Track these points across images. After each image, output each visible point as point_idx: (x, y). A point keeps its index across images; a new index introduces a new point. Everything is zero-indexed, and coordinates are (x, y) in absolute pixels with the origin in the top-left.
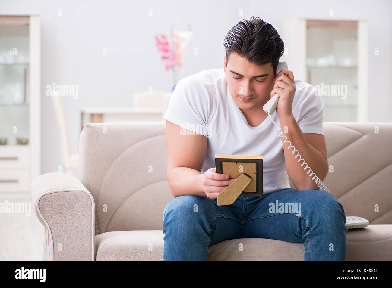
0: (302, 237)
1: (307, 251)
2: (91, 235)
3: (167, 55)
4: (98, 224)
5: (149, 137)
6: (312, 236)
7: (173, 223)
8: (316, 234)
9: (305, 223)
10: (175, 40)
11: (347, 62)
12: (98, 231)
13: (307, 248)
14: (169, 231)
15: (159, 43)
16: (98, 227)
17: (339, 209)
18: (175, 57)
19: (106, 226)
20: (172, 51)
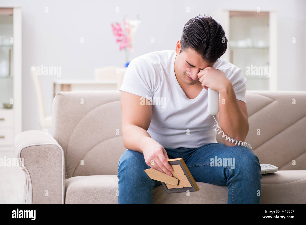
0: (227, 182)
1: (230, 193)
2: (62, 179)
3: (121, 38)
4: (67, 170)
5: (106, 103)
6: (234, 181)
7: (125, 171)
8: (237, 181)
9: (228, 171)
10: (127, 26)
11: (261, 44)
12: (66, 176)
13: (230, 190)
14: (123, 177)
15: (115, 29)
16: (67, 172)
17: (256, 161)
18: (127, 40)
19: (73, 172)
20: (124, 35)
